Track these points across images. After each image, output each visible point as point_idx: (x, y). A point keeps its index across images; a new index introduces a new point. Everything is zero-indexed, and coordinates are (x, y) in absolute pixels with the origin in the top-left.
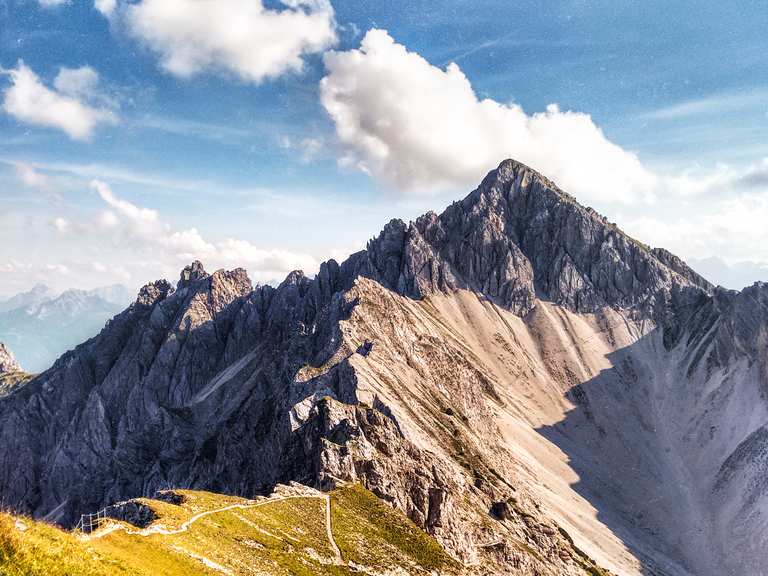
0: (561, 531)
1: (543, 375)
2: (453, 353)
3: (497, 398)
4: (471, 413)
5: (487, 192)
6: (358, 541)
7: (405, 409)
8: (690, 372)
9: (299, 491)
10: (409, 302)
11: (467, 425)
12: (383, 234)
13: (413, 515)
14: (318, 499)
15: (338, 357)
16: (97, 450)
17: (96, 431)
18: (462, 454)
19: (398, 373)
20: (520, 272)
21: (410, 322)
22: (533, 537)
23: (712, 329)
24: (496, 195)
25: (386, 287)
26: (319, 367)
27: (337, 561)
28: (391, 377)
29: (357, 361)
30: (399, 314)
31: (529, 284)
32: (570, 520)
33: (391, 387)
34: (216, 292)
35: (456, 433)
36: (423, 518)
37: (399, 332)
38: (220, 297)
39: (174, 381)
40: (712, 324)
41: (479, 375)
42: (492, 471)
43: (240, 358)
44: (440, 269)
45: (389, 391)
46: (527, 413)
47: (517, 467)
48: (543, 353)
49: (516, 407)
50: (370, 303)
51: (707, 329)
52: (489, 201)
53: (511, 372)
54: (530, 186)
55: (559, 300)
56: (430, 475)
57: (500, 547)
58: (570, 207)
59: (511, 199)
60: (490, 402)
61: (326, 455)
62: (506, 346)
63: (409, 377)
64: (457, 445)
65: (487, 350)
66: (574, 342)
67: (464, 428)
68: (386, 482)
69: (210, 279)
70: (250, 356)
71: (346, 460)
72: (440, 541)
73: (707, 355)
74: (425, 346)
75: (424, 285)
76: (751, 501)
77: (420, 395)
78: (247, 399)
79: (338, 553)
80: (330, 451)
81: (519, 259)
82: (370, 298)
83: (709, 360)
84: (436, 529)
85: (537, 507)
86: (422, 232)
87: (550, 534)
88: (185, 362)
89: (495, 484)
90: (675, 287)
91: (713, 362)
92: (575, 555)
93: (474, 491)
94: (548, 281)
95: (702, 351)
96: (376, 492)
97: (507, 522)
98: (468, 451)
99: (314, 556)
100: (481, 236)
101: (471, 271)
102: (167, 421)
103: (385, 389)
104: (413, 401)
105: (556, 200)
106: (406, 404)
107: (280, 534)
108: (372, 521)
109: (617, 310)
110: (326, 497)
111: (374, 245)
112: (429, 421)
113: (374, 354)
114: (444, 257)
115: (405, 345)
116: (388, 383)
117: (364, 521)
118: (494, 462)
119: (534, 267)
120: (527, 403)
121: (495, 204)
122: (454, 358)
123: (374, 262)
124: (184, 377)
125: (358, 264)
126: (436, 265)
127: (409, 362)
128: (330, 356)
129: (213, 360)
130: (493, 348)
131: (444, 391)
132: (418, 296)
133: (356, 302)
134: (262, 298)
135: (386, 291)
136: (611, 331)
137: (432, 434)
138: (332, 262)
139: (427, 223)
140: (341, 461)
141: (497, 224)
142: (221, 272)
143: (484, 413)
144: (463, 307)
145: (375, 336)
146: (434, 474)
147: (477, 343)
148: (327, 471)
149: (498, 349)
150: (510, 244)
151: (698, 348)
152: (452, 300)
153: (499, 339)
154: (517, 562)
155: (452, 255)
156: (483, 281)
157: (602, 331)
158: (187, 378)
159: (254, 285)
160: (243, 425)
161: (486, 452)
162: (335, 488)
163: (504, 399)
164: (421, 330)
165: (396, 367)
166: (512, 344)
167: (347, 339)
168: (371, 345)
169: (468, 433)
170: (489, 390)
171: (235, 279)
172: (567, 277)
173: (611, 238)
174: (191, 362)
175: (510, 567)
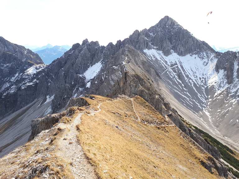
3: (160, 77)
5: (160, 24)
6: (142, 113)
10: (139, 52)
12: (133, 34)
14: (130, 100)
17: (61, 79)
20: (167, 45)
24: (163, 25)
28: (135, 69)
29: (127, 65)
31: (169, 48)
41: (155, 71)
60: (157, 78)
63: (139, 70)
66: (180, 63)
67: (152, 83)
74: (142, 63)
86: (143, 34)
88: (83, 64)
94: (174, 48)
101: (155, 44)
111: (131, 36)
119: (171, 44)
123: (131, 41)
126: (146, 42)
127: (139, 66)
134: (102, 49)
138: (120, 41)
139: (144, 31)
143: (156, 80)
150: (165, 38)
155: (150, 40)
158: (83, 68)
162: (134, 97)
168: (130, 61)
170: (158, 75)
172: (179, 47)
174: (84, 64)
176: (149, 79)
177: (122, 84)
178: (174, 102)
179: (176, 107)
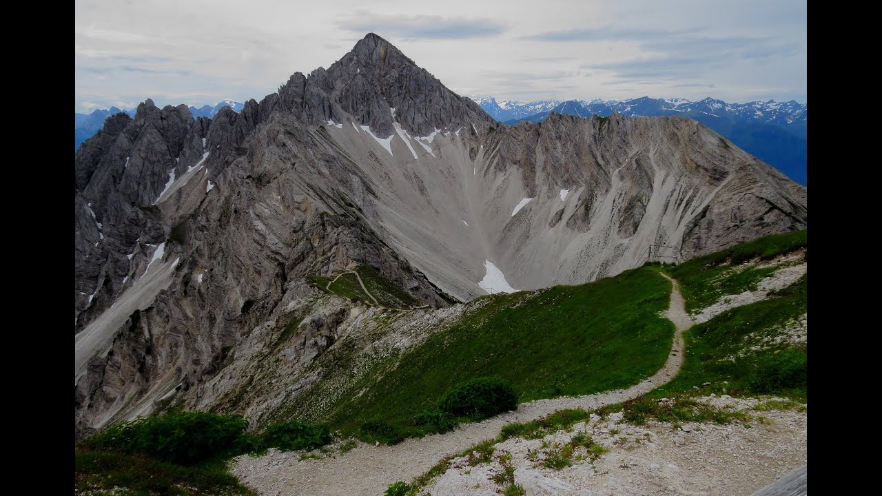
0: (421, 274)
2: (344, 165)
3: (374, 194)
4: (361, 204)
5: (358, 55)
8: (485, 175)
10: (312, 131)
11: (362, 213)
12: (289, 82)
16: (88, 239)
17: (86, 225)
21: (315, 145)
23: (497, 149)
28: (313, 184)
29: (290, 175)
30: (308, 140)
31: (389, 118)
33: (315, 192)
35: (357, 219)
37: (310, 152)
39: (141, 187)
40: (497, 145)
41: (362, 179)
42: (381, 241)
44: (330, 107)
45: (314, 194)
46: (393, 202)
47: (393, 238)
48: (399, 164)
49: (386, 199)
51: (494, 149)
52: (359, 61)
53: (381, 176)
54: (386, 52)
55: (407, 128)
58: (412, 68)
59: (374, 60)
60: (371, 197)
62: (376, 160)
63: (322, 183)
67: (361, 215)
69: (161, 113)
73: (494, 164)
74: (326, 161)
75: (321, 119)
76: (519, 249)
77: (332, 195)
78: (204, 200)
82: (288, 129)
83: (495, 167)
91: (497, 168)
95: (492, 162)
102: (141, 216)
110: (354, 272)
111: (283, 90)
113: (298, 168)
115: (315, 161)
116: (312, 189)
123: (284, 101)
124: (149, 184)
125: (272, 103)
126: (327, 104)
127: (319, 172)
130: (369, 161)
132: (318, 126)
133: (279, 132)
134: (202, 126)
138: (253, 101)
139: (319, 75)
142: (169, 108)
145: (296, 157)
147: (358, 158)
148: (349, 257)
149: (372, 162)
150: (375, 91)
151: (489, 160)
153: (372, 155)
155: (337, 98)
158: (152, 185)
159: (195, 117)
160: (205, 218)
163: (378, 194)
164: (323, 150)
165: (313, 177)
166: (380, 158)
169: (365, 219)
170: (369, 189)
172: (411, 114)
173: (438, 90)
176: (352, 206)
179: (422, 266)
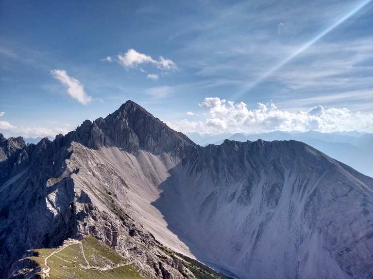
0: (151, 234)
1: (143, 177)
2: (109, 170)
3: (127, 186)
4: (117, 192)
5: (122, 111)
6: (93, 257)
7: (93, 194)
8: (191, 173)
9: (72, 242)
10: (93, 151)
11: (116, 198)
12: (82, 125)
13: (107, 243)
14: (78, 244)
15: (65, 174)
18: (115, 209)
19: (90, 180)
20: (134, 140)
21: (94, 159)
22: (143, 241)
23: (197, 159)
24: (125, 113)
25: (84, 145)
26: (57, 177)
27: (89, 267)
28: (88, 181)
29: (74, 176)
30: (89, 156)
31: (137, 144)
32: (153, 229)
33: (88, 186)
34: (9, 147)
35: (113, 201)
36: (111, 243)
37: (90, 163)
38: (11, 148)
40: (197, 157)
41: (120, 178)
42: (126, 215)
43: (19, 173)
44: (104, 138)
46: (137, 191)
47: (135, 212)
48: (142, 168)
49: (133, 188)
50: (78, 152)
51: (195, 159)
52: (122, 115)
53: (131, 176)
54: (137, 110)
55: (148, 150)
56: (110, 225)
57: (135, 248)
58: (150, 117)
59: (130, 114)
60: (124, 188)
61: (79, 226)
62: (129, 166)
63: (94, 181)
64: (113, 206)
65: (122, 168)
66: (153, 164)
67: (116, 199)
68: (100, 233)
69: (7, 141)
70: (24, 172)
71: (86, 227)
72: (117, 250)
74: (99, 168)
75: (99, 145)
76: (210, 217)
77: (98, 188)
78: (23, 191)
79: (89, 264)
80: (80, 225)
81: (133, 135)
82: (78, 150)
83: (196, 170)
84: (115, 246)
85: (142, 226)
86: (98, 125)
87: (148, 237)
89: (127, 220)
90: (185, 145)
91: (197, 170)
92: (156, 243)
93: (123, 226)
94: (144, 143)
95: (194, 167)
96: (96, 237)
97: (135, 237)
98: (117, 208)
99: (82, 267)
100: (120, 127)
101: (116, 139)
103: (85, 187)
104: (96, 191)
105: (146, 115)
106: (93, 192)
107: (70, 261)
108: (97, 249)
109: (167, 153)
110: (80, 242)
111: (78, 129)
112: (102, 198)
113: (80, 173)
114: (106, 134)
115: (92, 168)
116: (86, 184)
117: (94, 250)
118: (126, 211)
119: (139, 138)
120: (137, 187)
121: (125, 115)
122: (110, 172)
123: (79, 135)
125: (72, 136)
126: (103, 137)
127: (94, 174)
128: (61, 173)
129: (6, 174)
130: (125, 167)
131: (107, 185)
132: (96, 148)
133: (72, 152)
134: (30, 148)
135: (84, 148)
136: (165, 160)
137: (104, 203)
138: (61, 135)
139: (99, 122)
140: (84, 228)
141: (126, 123)
142: (12, 138)
143: (122, 192)
144: (114, 152)
145: (80, 166)
146: (112, 224)
147: (119, 166)
148: (80, 232)
149: (126, 167)
150: (130, 130)
151: (193, 165)
152: (109, 150)
153: (127, 164)
154: (141, 253)
155: (109, 133)
156: (121, 143)
157: (162, 160)
159: (26, 143)
161: (124, 208)
162: (83, 238)
163: (129, 186)
164: (97, 161)
165: (89, 177)
166: (132, 165)
167: (69, 167)
168: (79, 169)
169: (117, 201)
170: (123, 183)
171: (18, 141)
172: (150, 142)
173: (164, 129)
175: (139, 255)
176: (110, 193)
177: (67, 220)
178: (150, 222)
